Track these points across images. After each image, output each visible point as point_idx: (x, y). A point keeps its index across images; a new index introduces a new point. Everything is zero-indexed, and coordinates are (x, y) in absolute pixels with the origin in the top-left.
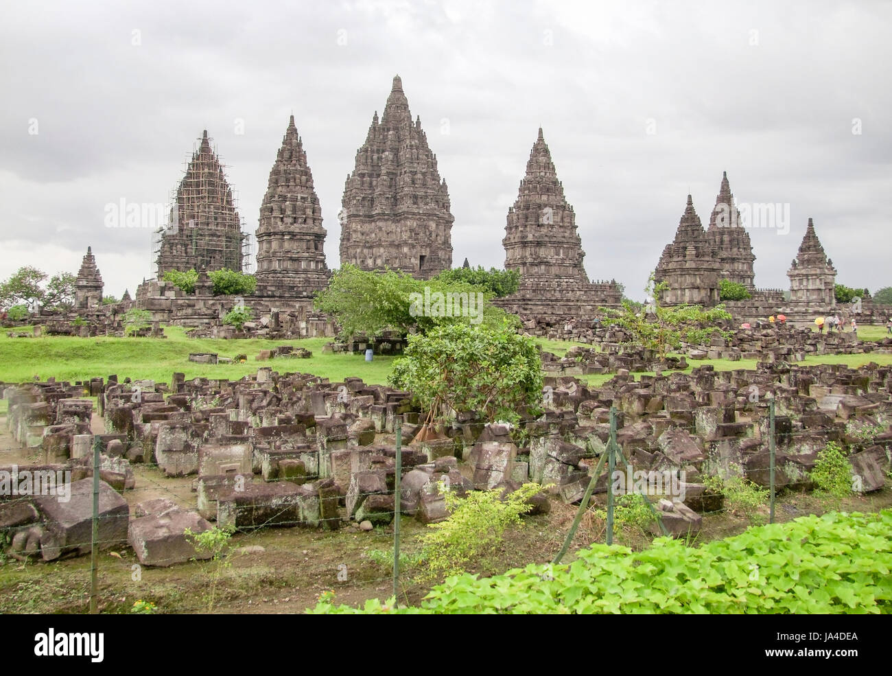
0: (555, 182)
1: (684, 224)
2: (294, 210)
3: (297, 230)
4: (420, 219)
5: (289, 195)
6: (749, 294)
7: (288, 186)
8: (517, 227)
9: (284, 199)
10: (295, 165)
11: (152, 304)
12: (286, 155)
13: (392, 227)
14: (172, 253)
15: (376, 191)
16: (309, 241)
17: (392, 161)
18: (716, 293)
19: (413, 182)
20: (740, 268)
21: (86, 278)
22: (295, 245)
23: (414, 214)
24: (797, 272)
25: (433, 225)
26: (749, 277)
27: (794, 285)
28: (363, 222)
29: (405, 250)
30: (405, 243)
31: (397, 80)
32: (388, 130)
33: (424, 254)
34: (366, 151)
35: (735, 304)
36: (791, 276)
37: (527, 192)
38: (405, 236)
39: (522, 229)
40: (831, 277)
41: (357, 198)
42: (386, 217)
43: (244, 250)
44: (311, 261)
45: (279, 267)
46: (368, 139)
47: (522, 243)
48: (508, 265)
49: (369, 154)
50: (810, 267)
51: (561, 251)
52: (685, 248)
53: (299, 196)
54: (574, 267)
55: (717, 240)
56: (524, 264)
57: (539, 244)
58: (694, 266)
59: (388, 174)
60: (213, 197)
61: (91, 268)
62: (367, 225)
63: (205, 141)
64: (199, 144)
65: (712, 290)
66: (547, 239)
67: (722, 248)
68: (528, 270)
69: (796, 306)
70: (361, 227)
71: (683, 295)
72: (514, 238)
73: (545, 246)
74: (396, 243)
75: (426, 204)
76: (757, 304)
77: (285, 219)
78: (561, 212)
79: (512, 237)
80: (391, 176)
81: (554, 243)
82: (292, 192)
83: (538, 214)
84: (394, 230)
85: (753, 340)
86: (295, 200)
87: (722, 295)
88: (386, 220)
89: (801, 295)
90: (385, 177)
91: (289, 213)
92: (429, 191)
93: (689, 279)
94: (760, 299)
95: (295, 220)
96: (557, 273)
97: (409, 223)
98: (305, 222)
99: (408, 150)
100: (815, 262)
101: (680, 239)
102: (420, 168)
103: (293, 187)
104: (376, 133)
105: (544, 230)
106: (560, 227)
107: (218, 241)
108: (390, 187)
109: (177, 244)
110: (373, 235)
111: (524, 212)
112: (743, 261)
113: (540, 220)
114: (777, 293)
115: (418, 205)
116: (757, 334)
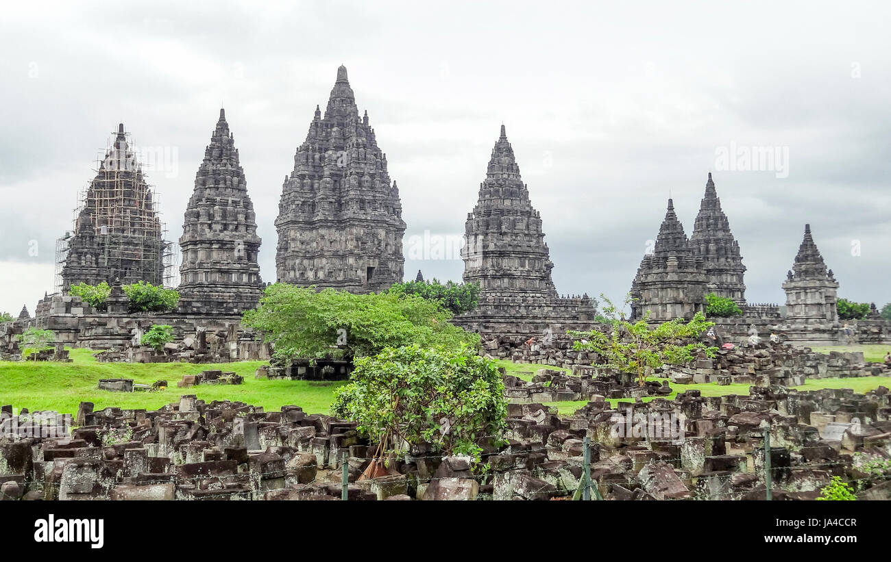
0: (520, 186)
1: (665, 233)
2: (224, 216)
3: (227, 239)
4: (368, 226)
5: (218, 199)
6: (739, 310)
7: (218, 188)
8: (476, 235)
9: (213, 202)
10: (225, 164)
11: (55, 322)
12: (215, 153)
13: (335, 234)
14: (80, 263)
15: (318, 194)
17: (337, 161)
18: (702, 309)
19: (360, 184)
20: (729, 281)
22: (224, 255)
23: (361, 220)
24: (793, 284)
25: (382, 233)
26: (739, 290)
27: (791, 300)
28: (303, 229)
29: (351, 261)
30: (351, 253)
31: (342, 71)
32: (332, 126)
33: (371, 266)
34: (307, 149)
35: (724, 321)
36: (787, 289)
37: (487, 196)
38: (351, 245)
39: (483, 237)
40: (832, 290)
41: (296, 202)
42: (329, 224)
43: (165, 261)
44: (243, 273)
45: (207, 280)
46: (309, 137)
47: (483, 253)
48: (467, 279)
49: (310, 153)
50: (808, 279)
51: (527, 262)
52: (666, 258)
53: (230, 200)
54: (541, 280)
55: (702, 249)
56: (485, 277)
57: (502, 254)
58: (676, 278)
59: (332, 175)
60: (130, 200)
62: (307, 233)
63: (121, 136)
64: (113, 140)
65: (697, 305)
66: (510, 249)
67: (708, 258)
68: (489, 284)
69: (792, 323)
70: (301, 235)
71: (664, 311)
73: (509, 256)
74: (341, 253)
75: (375, 209)
76: (748, 321)
77: (213, 226)
78: (526, 219)
80: (335, 178)
81: (519, 253)
82: (222, 195)
83: (500, 221)
84: (338, 239)
85: (744, 361)
86: (225, 204)
87: (708, 311)
88: (329, 227)
89: (798, 311)
90: (328, 179)
91: (219, 219)
92: (377, 195)
93: (671, 294)
94: (752, 315)
95: (225, 227)
96: (522, 286)
97: (355, 231)
98: (236, 229)
99: (354, 149)
100: (813, 273)
101: (660, 249)
102: (368, 169)
103: (223, 190)
104: (318, 129)
105: (507, 239)
106: (526, 235)
107: (135, 250)
108: (334, 190)
109: (86, 253)
110: (315, 244)
111: (485, 218)
112: (732, 273)
113: (503, 227)
114: (771, 308)
115: (365, 210)
116: (750, 355)
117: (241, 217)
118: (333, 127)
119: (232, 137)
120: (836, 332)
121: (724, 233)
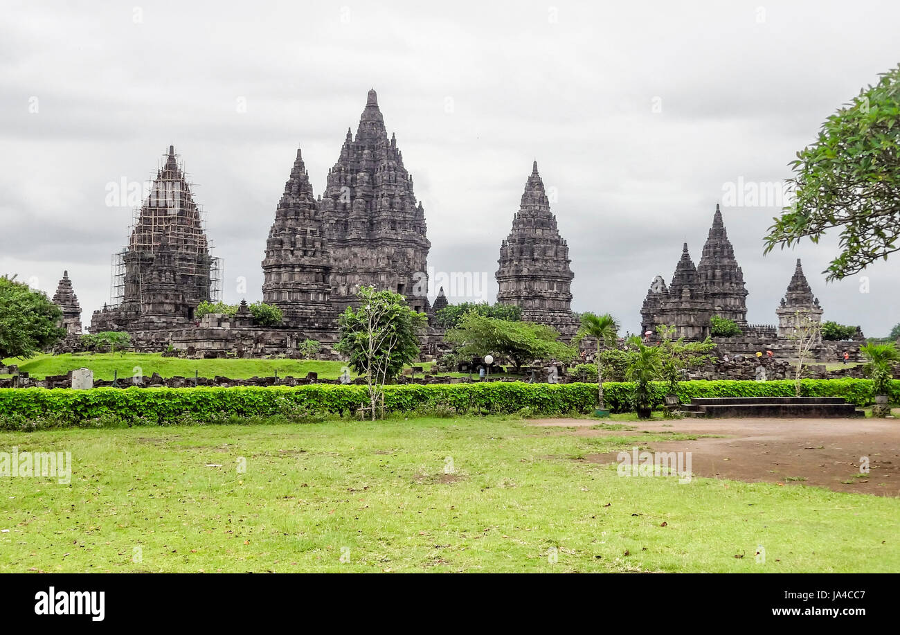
0: (550, 217)
1: (680, 270)
2: (304, 244)
3: (307, 263)
4: (399, 245)
5: (299, 229)
6: (740, 331)
7: (298, 219)
8: (511, 261)
9: (294, 232)
10: (304, 198)
11: (212, 334)
12: (295, 188)
13: (367, 253)
14: (160, 280)
15: (350, 214)
16: (318, 273)
17: (368, 183)
18: (708, 331)
19: (391, 206)
20: (732, 304)
21: (63, 303)
22: (305, 277)
23: (392, 240)
24: (785, 310)
25: (411, 252)
26: (741, 312)
27: (783, 324)
28: (337, 247)
29: (383, 278)
30: (383, 271)
31: (372, 95)
32: (363, 148)
33: (402, 283)
34: (339, 170)
35: (726, 340)
36: (780, 314)
37: (521, 226)
38: (382, 264)
39: (517, 263)
40: (817, 315)
41: (330, 222)
42: (361, 243)
44: (319, 293)
45: (289, 298)
46: (341, 159)
47: (516, 276)
48: (501, 299)
49: (342, 174)
50: (797, 305)
51: (555, 285)
52: (681, 291)
53: (309, 230)
54: (567, 301)
55: (709, 274)
56: (519, 298)
57: (534, 278)
58: (688, 306)
59: (364, 196)
60: (182, 219)
61: (68, 293)
62: (340, 250)
63: (171, 158)
64: (165, 161)
65: (704, 328)
66: (541, 273)
67: (714, 283)
68: (522, 304)
69: (783, 343)
70: (334, 253)
71: (679, 332)
72: (509, 272)
73: (540, 280)
74: (372, 270)
75: (405, 230)
76: (747, 340)
77: (295, 252)
78: (555, 246)
79: (506, 271)
80: (367, 199)
81: (548, 277)
82: (302, 225)
83: (533, 249)
84: (370, 257)
85: (735, 367)
86: (305, 233)
87: (713, 331)
88: (362, 246)
89: (789, 333)
90: (361, 200)
91: (300, 246)
92: (407, 216)
93: (684, 318)
94: (752, 335)
95: (305, 253)
96: (551, 307)
97: (386, 250)
98: (314, 255)
99: (386, 172)
100: (802, 301)
101: (676, 283)
102: (400, 191)
103: (302, 221)
104: (350, 151)
105: (539, 265)
106: (555, 261)
107: (189, 265)
108: (366, 211)
109: (166, 271)
110: (347, 261)
111: (519, 246)
112: (735, 296)
113: (535, 254)
114: (769, 329)
115: (396, 231)
116: (739, 364)
117: (318, 245)
118: (364, 150)
119: (307, 174)
120: (819, 351)
121: (729, 260)
